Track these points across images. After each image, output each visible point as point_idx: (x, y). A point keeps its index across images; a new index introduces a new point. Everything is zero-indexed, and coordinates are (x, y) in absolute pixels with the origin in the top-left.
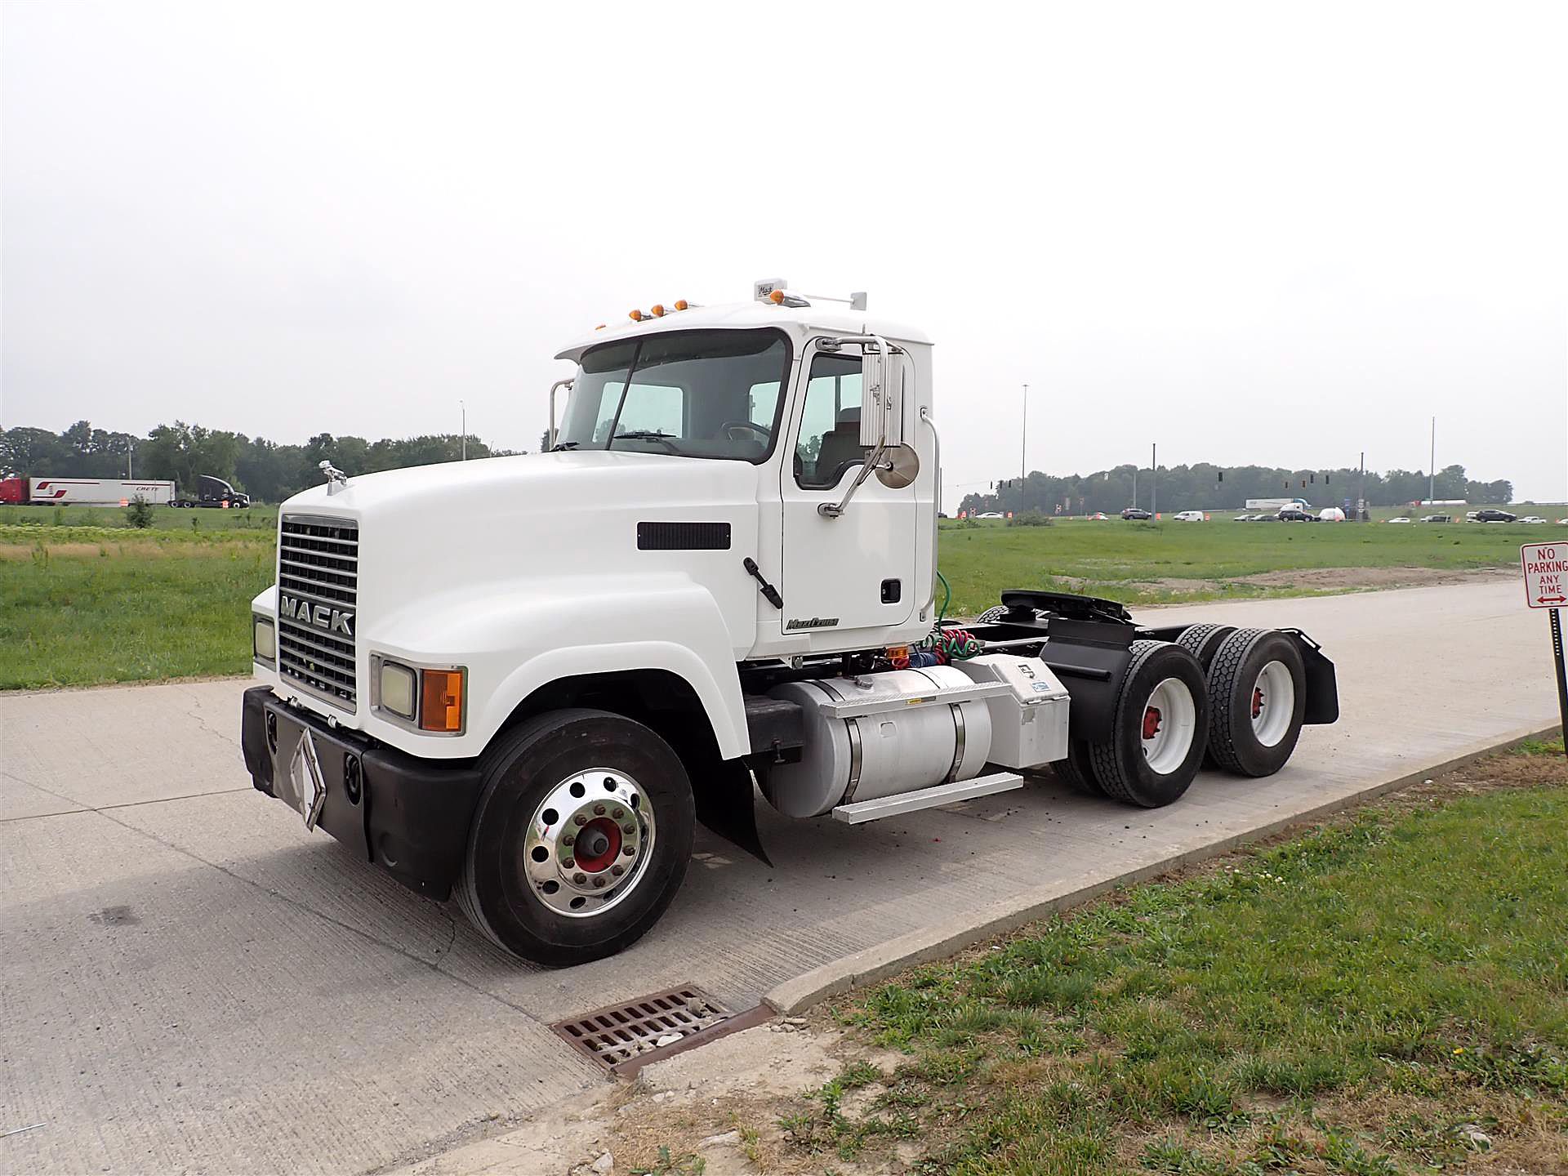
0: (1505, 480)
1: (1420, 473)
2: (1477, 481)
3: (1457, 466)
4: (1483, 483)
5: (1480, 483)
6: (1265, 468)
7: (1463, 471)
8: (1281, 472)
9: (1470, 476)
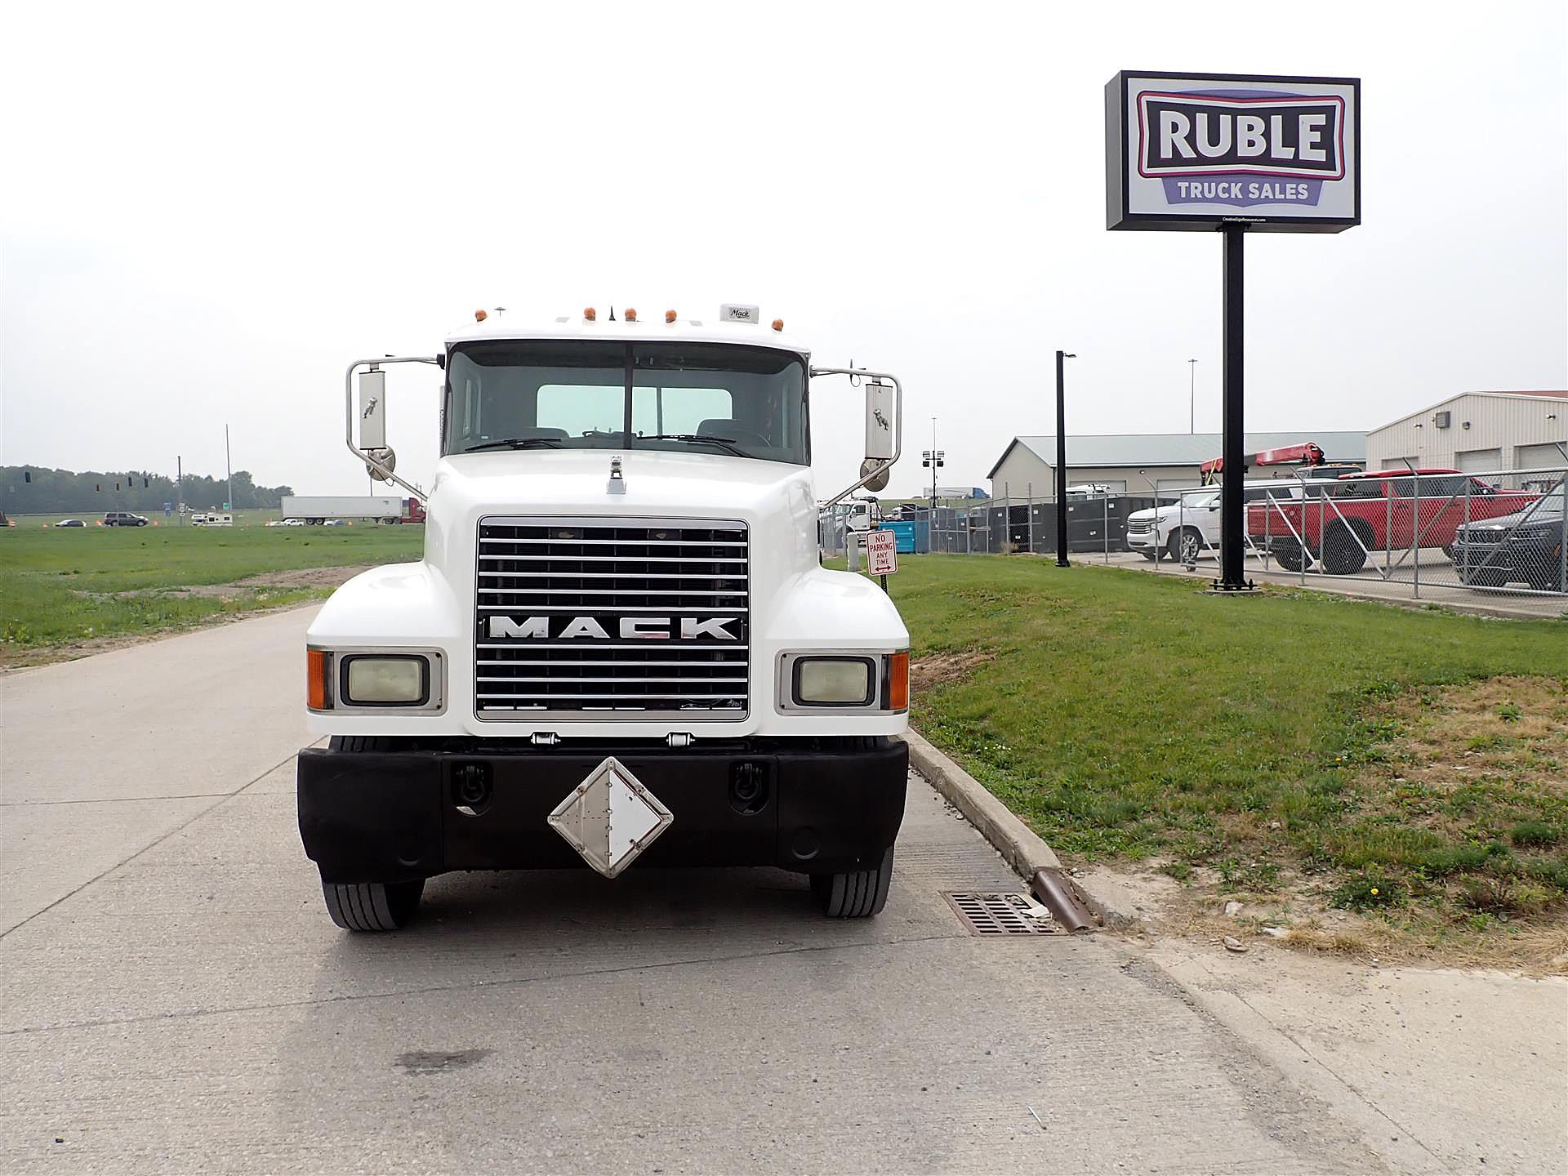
0: (287, 486)
1: (210, 477)
2: (263, 486)
3: (244, 472)
4: (268, 488)
5: (265, 489)
6: (44, 469)
7: (250, 477)
8: (62, 475)
9: (256, 482)
